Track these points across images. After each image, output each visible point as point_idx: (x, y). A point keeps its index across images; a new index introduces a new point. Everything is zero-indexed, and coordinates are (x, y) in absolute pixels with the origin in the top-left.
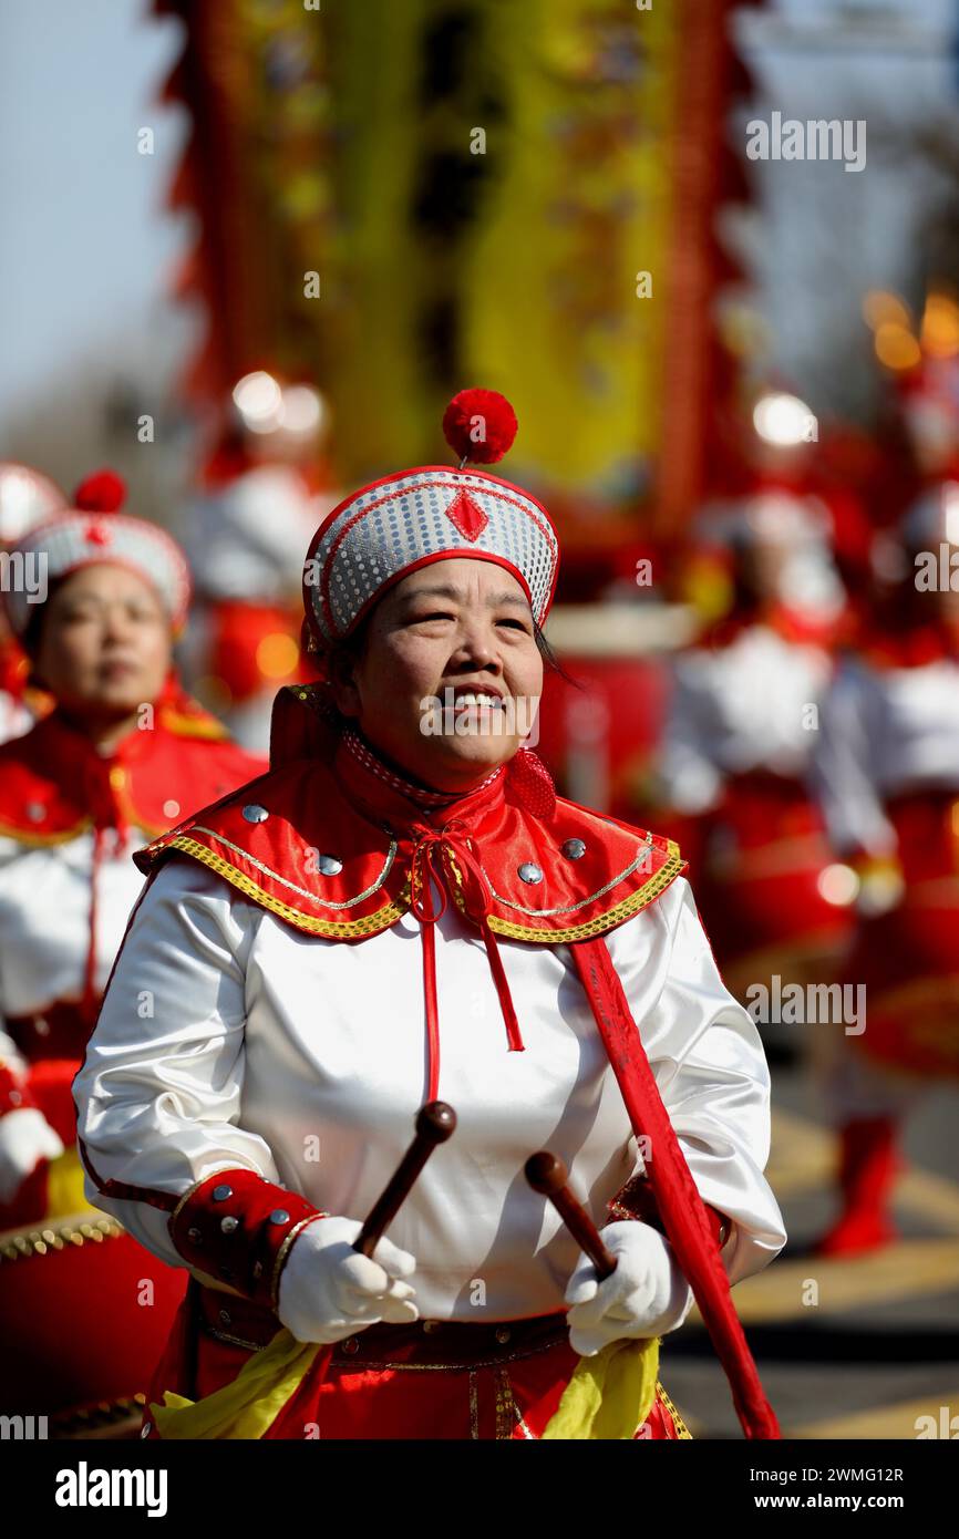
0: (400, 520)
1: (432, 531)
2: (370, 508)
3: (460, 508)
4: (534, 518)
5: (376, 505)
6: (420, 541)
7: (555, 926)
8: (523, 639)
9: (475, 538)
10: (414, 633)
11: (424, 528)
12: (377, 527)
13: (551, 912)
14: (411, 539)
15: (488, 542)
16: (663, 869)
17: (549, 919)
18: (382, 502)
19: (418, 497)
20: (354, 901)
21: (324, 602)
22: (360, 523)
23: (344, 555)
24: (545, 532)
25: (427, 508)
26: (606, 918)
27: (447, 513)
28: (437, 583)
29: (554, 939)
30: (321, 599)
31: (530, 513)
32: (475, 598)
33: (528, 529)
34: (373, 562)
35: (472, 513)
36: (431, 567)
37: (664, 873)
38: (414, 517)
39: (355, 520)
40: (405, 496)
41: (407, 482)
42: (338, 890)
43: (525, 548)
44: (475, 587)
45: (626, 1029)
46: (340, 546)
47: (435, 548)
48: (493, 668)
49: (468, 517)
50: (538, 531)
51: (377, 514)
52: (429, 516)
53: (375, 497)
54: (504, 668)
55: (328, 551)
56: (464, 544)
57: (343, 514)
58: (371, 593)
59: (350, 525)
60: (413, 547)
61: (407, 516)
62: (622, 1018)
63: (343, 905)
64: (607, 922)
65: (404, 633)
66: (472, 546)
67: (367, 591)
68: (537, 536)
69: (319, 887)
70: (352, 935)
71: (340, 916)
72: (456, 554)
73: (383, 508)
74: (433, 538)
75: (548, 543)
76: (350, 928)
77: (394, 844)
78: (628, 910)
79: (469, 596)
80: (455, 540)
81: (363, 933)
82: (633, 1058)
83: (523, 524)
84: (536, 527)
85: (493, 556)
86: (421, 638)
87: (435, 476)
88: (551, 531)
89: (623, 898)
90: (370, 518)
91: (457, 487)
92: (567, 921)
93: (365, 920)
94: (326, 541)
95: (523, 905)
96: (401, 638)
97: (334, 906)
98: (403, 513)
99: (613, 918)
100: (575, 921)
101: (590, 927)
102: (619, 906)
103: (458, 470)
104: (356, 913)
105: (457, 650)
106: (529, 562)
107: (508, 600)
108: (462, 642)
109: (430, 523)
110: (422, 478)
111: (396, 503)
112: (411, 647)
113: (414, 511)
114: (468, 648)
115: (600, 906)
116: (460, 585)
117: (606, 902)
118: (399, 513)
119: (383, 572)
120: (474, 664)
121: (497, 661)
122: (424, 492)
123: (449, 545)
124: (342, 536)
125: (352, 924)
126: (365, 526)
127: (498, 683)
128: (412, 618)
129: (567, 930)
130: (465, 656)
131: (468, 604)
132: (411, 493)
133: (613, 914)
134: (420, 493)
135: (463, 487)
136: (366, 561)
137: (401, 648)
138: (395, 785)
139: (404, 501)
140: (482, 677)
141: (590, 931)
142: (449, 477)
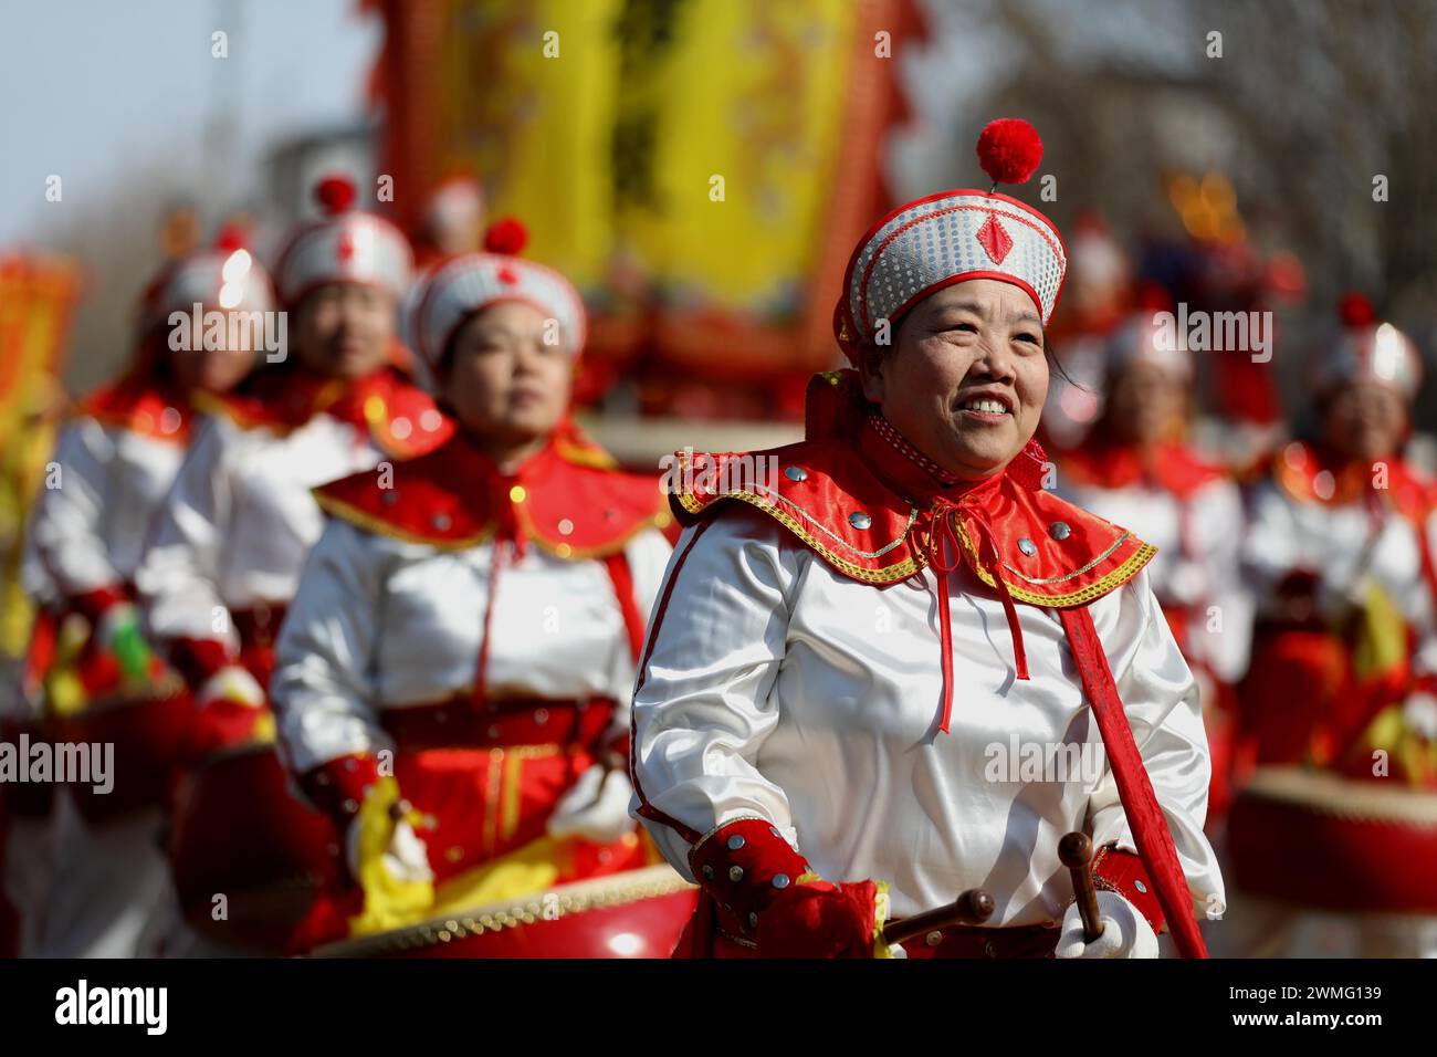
0: (936, 239)
1: (963, 251)
2: (911, 224)
3: (990, 231)
4: (1049, 241)
5: (916, 222)
6: (952, 259)
7: (1050, 593)
8: (1035, 352)
9: (1001, 261)
10: (942, 338)
11: (957, 248)
12: (915, 242)
13: (1046, 581)
14: (945, 257)
15: (1012, 265)
16: (1137, 552)
17: (1043, 587)
18: (922, 219)
19: (953, 219)
20: (882, 552)
21: (861, 302)
22: (900, 236)
23: (884, 263)
24: (1057, 254)
25: (960, 229)
26: (1092, 589)
27: (978, 236)
28: (966, 299)
29: (1050, 604)
30: (859, 298)
31: (1046, 237)
32: (996, 317)
33: (1044, 251)
34: (909, 273)
35: (999, 238)
36: (961, 284)
37: (1139, 555)
38: (949, 238)
39: (896, 234)
40: (942, 216)
41: (945, 203)
42: (867, 541)
43: (1041, 270)
44: (997, 306)
45: (1105, 681)
46: (882, 255)
47: (966, 268)
48: (1006, 380)
49: (995, 240)
50: (1052, 254)
51: (916, 230)
52: (961, 238)
53: (915, 214)
54: (1018, 379)
55: (870, 257)
56: (991, 266)
57: (886, 226)
58: (905, 301)
59: (891, 238)
60: (946, 264)
61: (942, 235)
62: (1101, 671)
63: (872, 555)
64: (1093, 592)
65: (935, 339)
66: (998, 269)
67: (901, 299)
68: (1051, 259)
69: (852, 538)
70: (880, 581)
71: (870, 564)
72: (983, 275)
73: (922, 225)
74: (964, 259)
75: (1059, 263)
76: (879, 575)
77: (915, 512)
78: (1111, 583)
79: (992, 314)
80: (983, 262)
81: (889, 579)
82: (1111, 705)
83: (1041, 247)
84: (1051, 249)
85: (1015, 278)
86: (949, 345)
87: (970, 200)
88: (1062, 253)
89: (1105, 573)
90: (909, 234)
91: (988, 211)
92: (1061, 589)
93: (892, 568)
94: (869, 249)
95: (1023, 573)
96: (931, 343)
97: (864, 554)
98: (939, 232)
99: (1099, 589)
100: (1066, 590)
101: (1079, 595)
102: (1103, 579)
103: (989, 195)
104: (884, 562)
105: (978, 360)
106: (1043, 282)
107: (1025, 317)
108: (983, 354)
109: (962, 244)
110: (957, 201)
111: (933, 222)
112: (940, 351)
113: (949, 231)
114: (988, 361)
115: (1087, 578)
116: (984, 302)
117: (1091, 575)
118: (935, 231)
119: (917, 283)
120: (992, 376)
121: (1012, 374)
122: (958, 214)
123: (978, 266)
124: (884, 247)
125: (880, 571)
126: (904, 241)
127: (1010, 392)
128: (941, 327)
129: (1060, 596)
130: (984, 368)
131: (991, 321)
132: (948, 214)
133: (1098, 586)
134: (955, 215)
135: (993, 211)
136: (903, 271)
137: (930, 350)
138: (921, 464)
139: (941, 221)
140: (997, 387)
141: (1079, 598)
142: (980, 201)
